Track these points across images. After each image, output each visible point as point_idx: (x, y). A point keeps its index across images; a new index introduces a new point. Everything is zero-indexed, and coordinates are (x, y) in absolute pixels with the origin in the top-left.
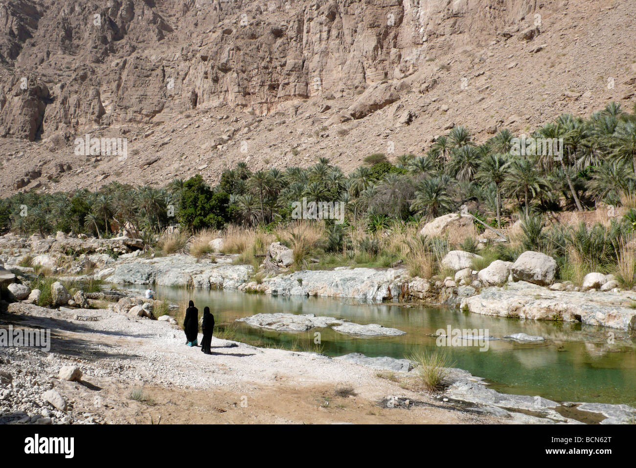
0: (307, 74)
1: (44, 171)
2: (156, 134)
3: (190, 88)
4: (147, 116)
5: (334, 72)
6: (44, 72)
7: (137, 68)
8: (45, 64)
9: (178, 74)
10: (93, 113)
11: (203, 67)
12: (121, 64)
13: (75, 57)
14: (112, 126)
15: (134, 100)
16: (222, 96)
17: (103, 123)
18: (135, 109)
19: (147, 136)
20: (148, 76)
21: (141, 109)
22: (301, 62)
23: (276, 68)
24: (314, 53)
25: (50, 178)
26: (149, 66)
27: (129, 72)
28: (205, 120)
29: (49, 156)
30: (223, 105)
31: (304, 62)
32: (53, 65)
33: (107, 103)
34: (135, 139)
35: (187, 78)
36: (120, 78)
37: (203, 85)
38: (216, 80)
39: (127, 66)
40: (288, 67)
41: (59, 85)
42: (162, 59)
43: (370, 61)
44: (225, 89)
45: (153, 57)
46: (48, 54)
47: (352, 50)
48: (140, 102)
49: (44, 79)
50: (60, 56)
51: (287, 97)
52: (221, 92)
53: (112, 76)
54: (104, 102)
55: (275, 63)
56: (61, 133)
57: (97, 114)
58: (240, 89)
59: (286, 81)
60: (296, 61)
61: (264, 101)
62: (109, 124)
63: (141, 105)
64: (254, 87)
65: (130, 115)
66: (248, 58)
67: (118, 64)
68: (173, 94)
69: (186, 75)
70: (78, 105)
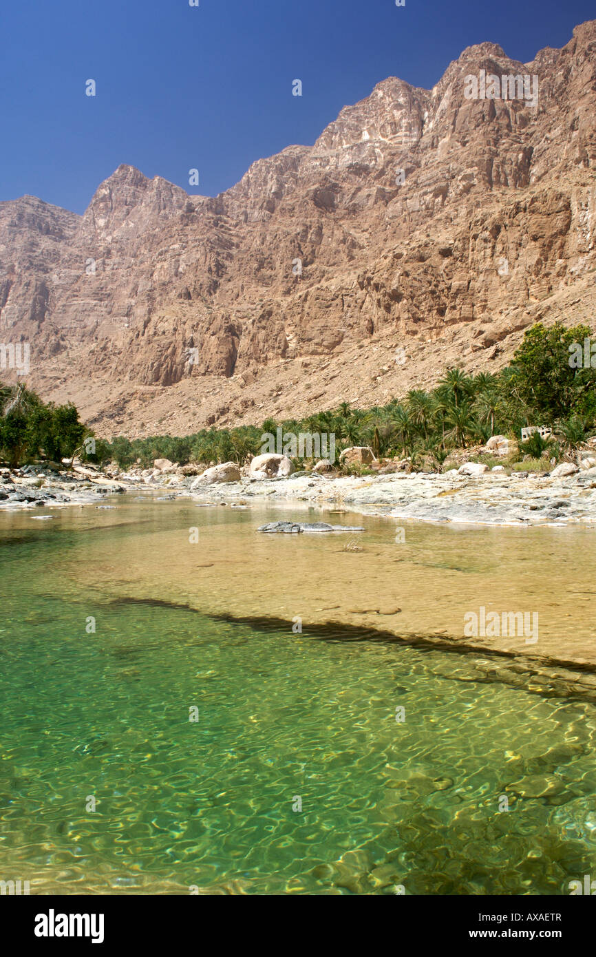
0: (473, 295)
1: (232, 407)
2: (331, 366)
3: (367, 316)
4: (327, 347)
5: (499, 290)
6: (239, 308)
7: (317, 299)
8: (240, 299)
9: (356, 302)
10: (279, 348)
11: (376, 295)
12: (303, 297)
13: (268, 289)
14: (296, 359)
15: (315, 333)
16: (394, 323)
17: (288, 357)
18: (316, 341)
19: (323, 369)
20: (327, 307)
21: (323, 340)
22: (466, 282)
23: (443, 291)
24: (479, 273)
25: (236, 413)
26: (329, 296)
27: (311, 303)
28: (375, 349)
29: (238, 391)
30: (394, 333)
31: (469, 283)
32: (248, 299)
33: (291, 336)
34: (314, 372)
35: (364, 306)
36: (303, 310)
37: (377, 313)
38: (388, 308)
39: (309, 298)
40: (453, 290)
41: (251, 320)
42: (342, 288)
43: (533, 277)
44: (396, 316)
45: (333, 287)
46: (243, 288)
47: (516, 266)
48: (322, 333)
49: (238, 314)
50: (253, 289)
51: (453, 321)
52: (393, 319)
53: (295, 309)
54: (288, 336)
55: (442, 286)
56: (251, 368)
57: (282, 348)
58: (410, 315)
59: (453, 304)
60: (461, 282)
61: (432, 326)
62: (294, 358)
63: (322, 337)
64: (423, 312)
65: (312, 347)
66: (416, 283)
67: (300, 297)
68: (352, 323)
69: (363, 302)
70: (266, 341)
